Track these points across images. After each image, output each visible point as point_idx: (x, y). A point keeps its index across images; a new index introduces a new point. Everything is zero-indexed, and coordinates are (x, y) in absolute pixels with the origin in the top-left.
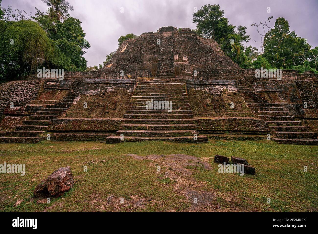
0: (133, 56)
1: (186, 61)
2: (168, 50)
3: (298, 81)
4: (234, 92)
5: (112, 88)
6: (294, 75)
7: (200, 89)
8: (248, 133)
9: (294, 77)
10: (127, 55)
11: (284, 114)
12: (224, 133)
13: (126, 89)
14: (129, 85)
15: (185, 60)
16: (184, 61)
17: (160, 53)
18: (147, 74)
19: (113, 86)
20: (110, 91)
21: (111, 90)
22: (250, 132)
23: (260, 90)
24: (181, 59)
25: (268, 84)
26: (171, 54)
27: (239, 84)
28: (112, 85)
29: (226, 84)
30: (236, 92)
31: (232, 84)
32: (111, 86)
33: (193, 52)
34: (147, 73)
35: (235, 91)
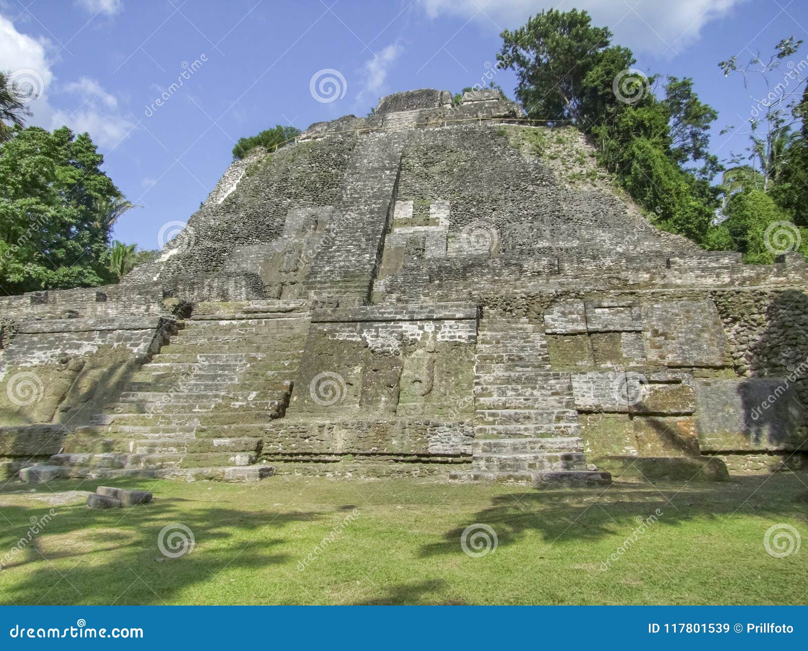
0: (249, 217)
1: (442, 220)
2: (372, 189)
3: (724, 291)
4: (457, 339)
5: (93, 345)
6: (718, 270)
7: (348, 336)
8: (408, 458)
9: (718, 277)
10: (228, 217)
11: (560, 405)
12: (339, 461)
13: (131, 345)
14: (142, 335)
15: (439, 218)
16: (435, 222)
17: (340, 199)
18: (241, 287)
19: (96, 339)
20: (85, 353)
21: (88, 348)
22: (415, 457)
23: (571, 327)
24: (423, 217)
25: (600, 307)
26: (381, 201)
27: (505, 310)
28: (96, 335)
29: (439, 316)
30: (463, 341)
31: (458, 316)
32: (93, 339)
33: (469, 186)
34: (244, 283)
35: (460, 337)
